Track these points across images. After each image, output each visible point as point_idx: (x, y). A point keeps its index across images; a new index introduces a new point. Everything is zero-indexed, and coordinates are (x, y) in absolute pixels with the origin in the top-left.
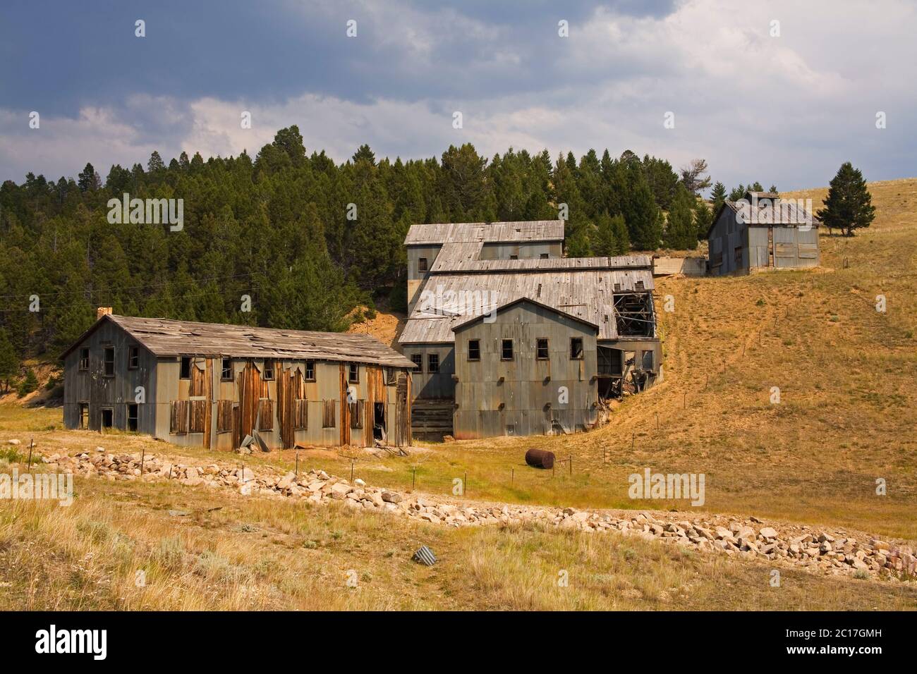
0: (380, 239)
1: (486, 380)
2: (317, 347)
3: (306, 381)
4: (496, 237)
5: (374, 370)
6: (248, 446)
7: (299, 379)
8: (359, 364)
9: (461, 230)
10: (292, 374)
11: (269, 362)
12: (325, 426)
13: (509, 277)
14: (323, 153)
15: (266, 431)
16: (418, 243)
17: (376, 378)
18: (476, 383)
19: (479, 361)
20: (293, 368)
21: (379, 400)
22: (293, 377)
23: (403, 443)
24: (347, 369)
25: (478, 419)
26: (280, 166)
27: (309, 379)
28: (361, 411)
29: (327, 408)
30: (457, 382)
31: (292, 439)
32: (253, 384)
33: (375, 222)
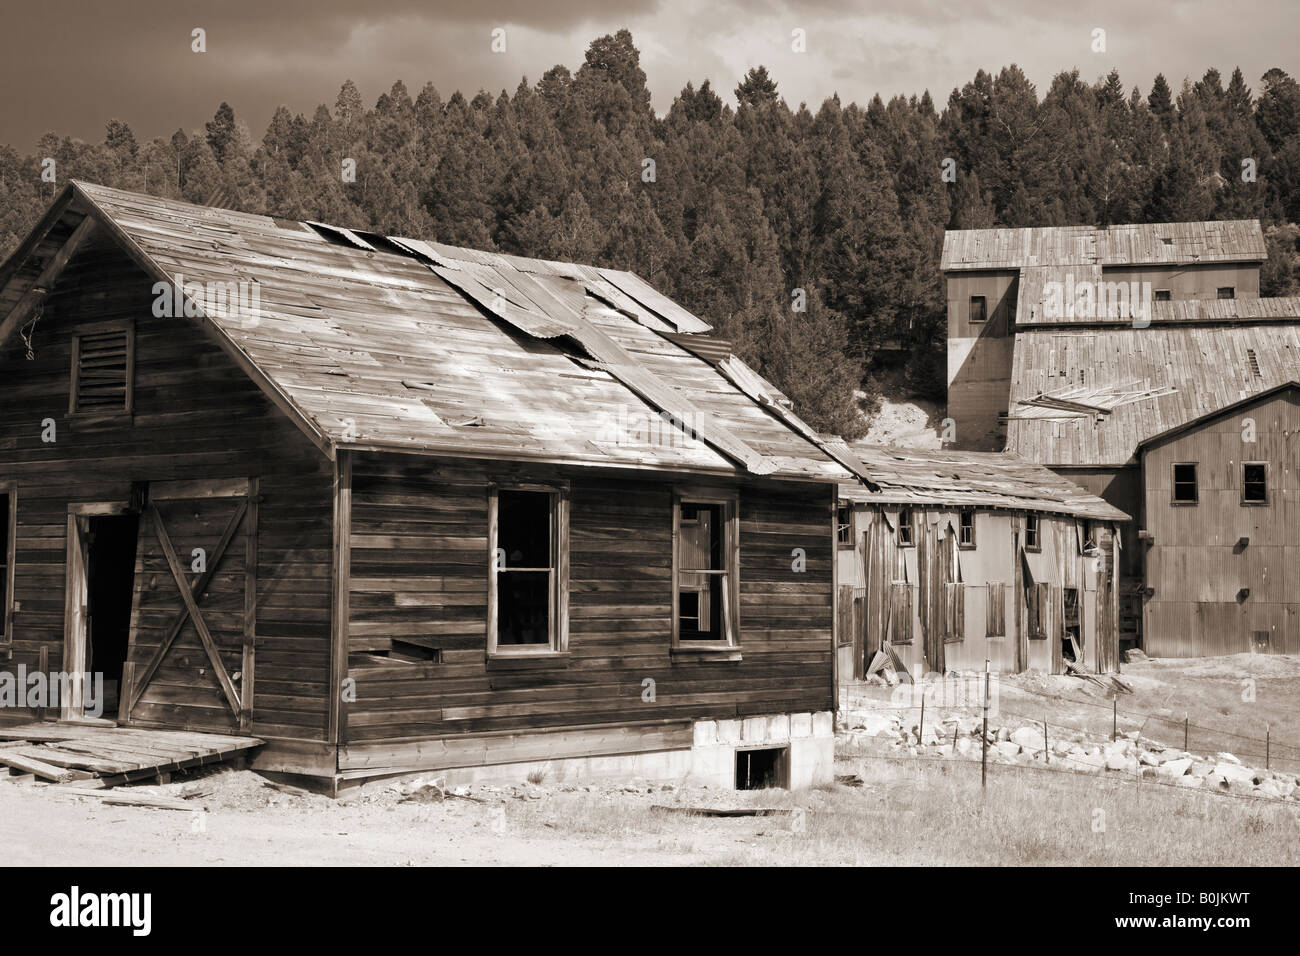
0: (881, 259)
1: (1210, 542)
2: (962, 480)
3: (962, 548)
4: (1124, 255)
5: (1062, 524)
6: (880, 673)
7: (950, 543)
8: (1041, 514)
9: (1049, 240)
10: (942, 535)
11: (906, 511)
12: (990, 634)
13: (1178, 334)
14: (706, 85)
15: (903, 644)
16: (968, 266)
17: (1065, 541)
18: (1189, 549)
19: (1195, 505)
20: (943, 520)
21: (1072, 584)
22: (941, 541)
23: (1107, 667)
24: (1022, 523)
25: (1193, 618)
26: (612, 110)
27: (965, 544)
28: (1044, 604)
29: (992, 598)
30: (1150, 545)
31: (941, 657)
32: (883, 553)
33: (871, 225)
